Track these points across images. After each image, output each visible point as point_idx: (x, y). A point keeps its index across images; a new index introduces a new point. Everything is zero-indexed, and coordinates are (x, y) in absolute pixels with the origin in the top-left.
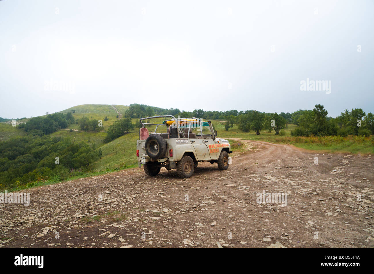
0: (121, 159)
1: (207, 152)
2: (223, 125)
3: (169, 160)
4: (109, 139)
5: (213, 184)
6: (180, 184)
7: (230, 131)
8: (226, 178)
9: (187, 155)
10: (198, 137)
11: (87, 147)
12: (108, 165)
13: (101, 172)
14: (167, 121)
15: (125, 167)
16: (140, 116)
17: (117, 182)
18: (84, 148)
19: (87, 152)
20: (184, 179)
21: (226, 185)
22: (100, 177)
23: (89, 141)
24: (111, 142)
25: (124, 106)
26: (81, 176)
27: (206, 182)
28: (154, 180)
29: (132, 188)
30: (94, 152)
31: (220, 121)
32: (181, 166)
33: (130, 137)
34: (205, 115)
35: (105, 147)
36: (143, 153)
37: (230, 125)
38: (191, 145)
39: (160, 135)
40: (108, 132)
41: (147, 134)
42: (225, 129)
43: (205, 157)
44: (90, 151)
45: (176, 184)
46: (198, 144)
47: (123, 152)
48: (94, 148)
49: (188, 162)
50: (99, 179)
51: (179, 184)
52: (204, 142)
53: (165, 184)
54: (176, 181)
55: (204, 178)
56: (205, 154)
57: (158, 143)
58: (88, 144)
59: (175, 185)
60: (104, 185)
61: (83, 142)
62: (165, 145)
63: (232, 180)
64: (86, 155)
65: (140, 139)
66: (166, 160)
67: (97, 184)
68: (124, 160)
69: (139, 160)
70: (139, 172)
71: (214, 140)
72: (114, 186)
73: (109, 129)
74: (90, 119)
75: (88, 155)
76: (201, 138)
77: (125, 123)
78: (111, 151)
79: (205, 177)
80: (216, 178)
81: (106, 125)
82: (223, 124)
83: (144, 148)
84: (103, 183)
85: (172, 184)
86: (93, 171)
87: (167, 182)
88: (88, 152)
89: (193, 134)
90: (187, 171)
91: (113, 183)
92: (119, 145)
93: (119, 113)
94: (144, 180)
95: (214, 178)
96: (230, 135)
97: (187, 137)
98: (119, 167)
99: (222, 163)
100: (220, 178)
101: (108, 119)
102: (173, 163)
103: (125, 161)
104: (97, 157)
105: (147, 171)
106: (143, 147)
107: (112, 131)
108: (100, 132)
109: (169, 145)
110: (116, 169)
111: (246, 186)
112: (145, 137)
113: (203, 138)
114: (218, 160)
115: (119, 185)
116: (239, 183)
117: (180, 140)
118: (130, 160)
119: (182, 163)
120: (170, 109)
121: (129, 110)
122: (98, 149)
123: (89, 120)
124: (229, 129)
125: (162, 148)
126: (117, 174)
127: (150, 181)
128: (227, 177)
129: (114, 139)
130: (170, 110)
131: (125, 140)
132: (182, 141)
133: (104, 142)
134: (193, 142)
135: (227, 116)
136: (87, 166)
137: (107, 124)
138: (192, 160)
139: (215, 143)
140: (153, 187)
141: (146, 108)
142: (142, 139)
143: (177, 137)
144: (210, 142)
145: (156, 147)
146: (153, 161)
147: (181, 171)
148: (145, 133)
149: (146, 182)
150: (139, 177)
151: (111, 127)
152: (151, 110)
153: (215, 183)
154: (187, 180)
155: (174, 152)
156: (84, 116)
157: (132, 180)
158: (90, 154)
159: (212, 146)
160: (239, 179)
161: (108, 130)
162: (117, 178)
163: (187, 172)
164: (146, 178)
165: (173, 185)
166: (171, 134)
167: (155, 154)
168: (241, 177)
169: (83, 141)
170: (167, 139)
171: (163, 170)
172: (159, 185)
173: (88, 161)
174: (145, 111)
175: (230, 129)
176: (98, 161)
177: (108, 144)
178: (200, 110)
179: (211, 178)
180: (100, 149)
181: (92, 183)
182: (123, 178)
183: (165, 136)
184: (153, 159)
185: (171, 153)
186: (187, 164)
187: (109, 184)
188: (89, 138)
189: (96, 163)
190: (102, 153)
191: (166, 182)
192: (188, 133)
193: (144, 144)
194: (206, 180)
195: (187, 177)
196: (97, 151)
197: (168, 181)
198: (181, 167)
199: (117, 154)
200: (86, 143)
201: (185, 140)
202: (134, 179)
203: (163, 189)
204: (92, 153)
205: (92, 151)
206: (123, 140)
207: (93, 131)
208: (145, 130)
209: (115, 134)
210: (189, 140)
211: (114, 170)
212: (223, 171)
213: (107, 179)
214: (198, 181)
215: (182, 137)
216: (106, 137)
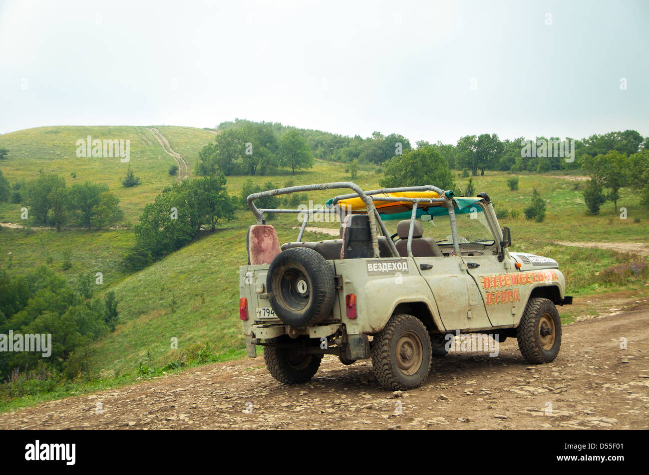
0: (189, 329)
1: (476, 301)
2: (576, 192)
3: (346, 330)
4: (145, 255)
5: (490, 408)
6: (380, 410)
7: (605, 214)
8: (540, 390)
9: (409, 314)
10: (446, 251)
11: (61, 287)
12: (143, 352)
13: (120, 379)
14: (339, 199)
15: (204, 358)
16: (259, 167)
17: (177, 405)
18: (48, 294)
19: (62, 309)
20: (396, 393)
21: (534, 414)
22: (116, 394)
23: (67, 267)
24: (152, 269)
25: (198, 130)
26: (48, 395)
27: (469, 402)
28: (298, 396)
29: (223, 422)
30: (88, 305)
31: (567, 178)
32: (386, 348)
33: (223, 249)
34: (506, 157)
35: (130, 286)
36: (261, 309)
37: (606, 192)
38: (418, 277)
39: (316, 249)
40: (138, 230)
41: (274, 244)
42: (586, 208)
43: (469, 318)
44: (71, 303)
45: (369, 408)
46: (441, 276)
47: (198, 303)
48: (87, 291)
49: (409, 336)
50: (116, 400)
51: (376, 410)
52: (465, 267)
53: (331, 410)
54: (369, 400)
55: (466, 390)
56: (471, 308)
57: (306, 274)
58: (62, 276)
59: (366, 411)
60: (132, 416)
61: (44, 269)
62: (332, 282)
63: (562, 397)
64: (59, 318)
65: (249, 264)
66: (334, 331)
67: (109, 415)
68: (200, 334)
69: (249, 333)
70: (249, 374)
71: (501, 259)
72: (166, 420)
73: (141, 219)
74: (70, 184)
75: (66, 319)
76: (455, 254)
77: (202, 194)
78: (150, 302)
79: (471, 385)
80: (506, 389)
81: (130, 204)
82: (577, 187)
83: (264, 292)
84: (131, 411)
85: (353, 408)
86: (91, 376)
87: (341, 403)
88: (65, 307)
89: (425, 242)
90: (406, 365)
91: (161, 410)
92: (182, 276)
93: (178, 156)
94: (266, 396)
95: (500, 390)
96: (605, 233)
97: (404, 253)
98: (181, 358)
99: (534, 340)
100: (521, 389)
101: (138, 179)
102: (360, 339)
103: (204, 336)
104: (101, 325)
105: (277, 367)
106: (260, 290)
107: (156, 224)
108: (107, 231)
109: (345, 280)
110: (171, 367)
111: (600, 419)
112: (267, 254)
113: (463, 254)
114: (519, 327)
115: (182, 417)
116: (580, 408)
117: (380, 262)
118: (225, 331)
119: (389, 339)
120: (370, 136)
121: (215, 143)
122: (102, 296)
123: (64, 185)
124: (601, 206)
125: (322, 292)
126: (177, 383)
127: (283, 401)
128: (546, 385)
129: (162, 255)
130: (369, 140)
131: (204, 258)
132: (386, 265)
133: (126, 266)
134: (424, 267)
135: (595, 155)
136: (61, 360)
137: (135, 200)
138: (425, 328)
139: (506, 269)
140: (291, 419)
141: (280, 137)
142: (257, 262)
143: (372, 255)
144: (488, 265)
145: (301, 287)
146: (294, 333)
147: (386, 367)
148: (267, 242)
149: (272, 404)
150: (250, 388)
151: (148, 209)
152: (300, 145)
153: (500, 404)
154: (406, 395)
155: (361, 304)
156: (45, 171)
157: (227, 398)
158: (72, 313)
159: (495, 283)
160: (586, 395)
161: (139, 223)
162: (176, 395)
163: (406, 369)
164: (273, 393)
165: (358, 410)
166: (349, 243)
167: (300, 311)
168: (599, 387)
169: (45, 264)
170: (337, 261)
171: (330, 363)
172: (313, 413)
173: (64, 343)
174: (277, 147)
175: (604, 208)
176: (104, 339)
177: (141, 275)
178: (487, 136)
179: (490, 389)
180: (111, 296)
181: (92, 413)
182: (195, 393)
183: (330, 252)
184: (292, 328)
185: (350, 307)
186: (405, 343)
187: (150, 413)
188: (67, 254)
189: (97, 346)
190: (118, 310)
191: (338, 401)
192: (407, 238)
193: (263, 277)
194: (468, 398)
195: (406, 388)
196: (97, 302)
197: (344, 399)
198: (385, 354)
199: (174, 312)
200: (57, 274)
201: (397, 261)
202: (232, 395)
203: (324, 425)
204: (81, 310)
205: (80, 303)
206: (196, 258)
207: (81, 225)
208: (264, 232)
209: (166, 237)
210: (412, 262)
211: (164, 370)
212: (539, 366)
213: (141, 400)
214: (442, 398)
215: (386, 252)
216: (132, 249)
